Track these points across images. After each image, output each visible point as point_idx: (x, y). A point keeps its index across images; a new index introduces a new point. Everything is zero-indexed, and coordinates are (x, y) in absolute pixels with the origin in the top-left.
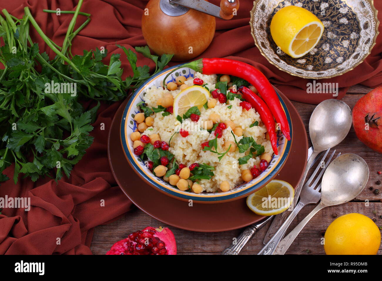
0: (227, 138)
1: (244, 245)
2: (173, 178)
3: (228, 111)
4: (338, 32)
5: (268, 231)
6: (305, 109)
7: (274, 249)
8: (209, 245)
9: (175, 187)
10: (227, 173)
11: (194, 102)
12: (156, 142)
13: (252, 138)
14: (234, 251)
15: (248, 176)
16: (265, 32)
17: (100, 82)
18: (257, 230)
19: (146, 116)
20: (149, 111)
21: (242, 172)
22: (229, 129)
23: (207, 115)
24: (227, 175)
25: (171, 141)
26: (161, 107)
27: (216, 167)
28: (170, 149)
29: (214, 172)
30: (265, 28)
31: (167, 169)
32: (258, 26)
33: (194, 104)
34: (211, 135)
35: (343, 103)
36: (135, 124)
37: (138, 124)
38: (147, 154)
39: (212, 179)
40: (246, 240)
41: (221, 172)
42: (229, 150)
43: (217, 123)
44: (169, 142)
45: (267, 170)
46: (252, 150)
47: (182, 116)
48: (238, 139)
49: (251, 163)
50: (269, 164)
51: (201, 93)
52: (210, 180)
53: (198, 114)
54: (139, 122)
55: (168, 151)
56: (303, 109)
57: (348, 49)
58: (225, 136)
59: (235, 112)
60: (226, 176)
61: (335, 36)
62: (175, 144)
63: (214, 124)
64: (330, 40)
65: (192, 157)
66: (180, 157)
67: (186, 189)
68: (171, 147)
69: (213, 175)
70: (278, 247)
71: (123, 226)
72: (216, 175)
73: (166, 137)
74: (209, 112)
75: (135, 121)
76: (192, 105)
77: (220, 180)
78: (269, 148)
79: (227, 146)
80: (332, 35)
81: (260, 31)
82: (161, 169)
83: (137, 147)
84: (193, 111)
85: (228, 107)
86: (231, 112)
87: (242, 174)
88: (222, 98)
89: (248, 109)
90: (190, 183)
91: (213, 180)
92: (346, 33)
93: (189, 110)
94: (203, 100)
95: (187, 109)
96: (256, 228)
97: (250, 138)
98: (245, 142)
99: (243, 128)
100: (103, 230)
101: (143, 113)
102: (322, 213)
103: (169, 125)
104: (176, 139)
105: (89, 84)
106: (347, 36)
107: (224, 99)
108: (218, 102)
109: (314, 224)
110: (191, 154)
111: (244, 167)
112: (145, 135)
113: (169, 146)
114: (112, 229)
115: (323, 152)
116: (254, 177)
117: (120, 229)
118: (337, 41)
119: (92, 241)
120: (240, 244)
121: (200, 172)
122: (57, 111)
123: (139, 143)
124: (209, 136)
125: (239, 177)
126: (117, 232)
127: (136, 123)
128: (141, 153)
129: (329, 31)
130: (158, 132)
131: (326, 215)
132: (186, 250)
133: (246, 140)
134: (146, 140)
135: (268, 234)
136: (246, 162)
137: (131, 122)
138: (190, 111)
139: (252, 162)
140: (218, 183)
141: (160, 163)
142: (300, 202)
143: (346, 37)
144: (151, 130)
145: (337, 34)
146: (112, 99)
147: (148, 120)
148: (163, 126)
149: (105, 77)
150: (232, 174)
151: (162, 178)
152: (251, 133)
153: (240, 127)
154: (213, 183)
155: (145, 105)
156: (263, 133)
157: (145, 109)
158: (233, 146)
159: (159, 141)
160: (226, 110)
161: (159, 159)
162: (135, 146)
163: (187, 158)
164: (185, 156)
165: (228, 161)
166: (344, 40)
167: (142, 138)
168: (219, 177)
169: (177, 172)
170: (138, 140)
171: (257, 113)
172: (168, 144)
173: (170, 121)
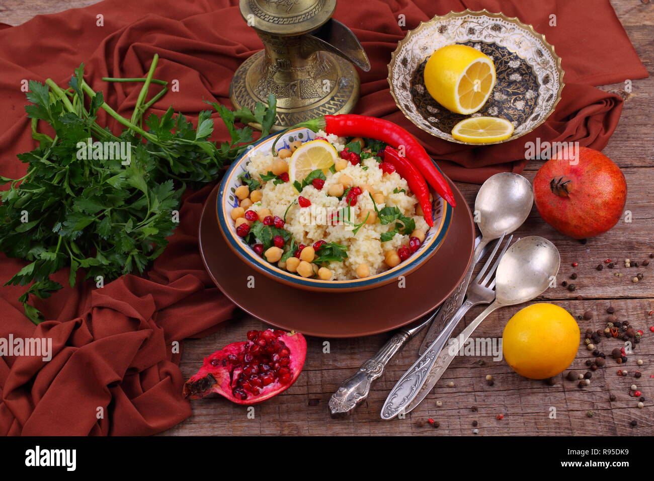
0: (363, 205)
1: (392, 355)
2: (291, 261)
3: (364, 173)
4: (508, 92)
5: (425, 339)
6: (468, 190)
7: (434, 358)
8: (344, 360)
9: (296, 273)
10: (365, 252)
11: (317, 164)
12: (266, 219)
13: (397, 208)
14: (379, 362)
15: (395, 258)
16: (409, 93)
17: (187, 152)
18: (410, 338)
19: (250, 191)
20: (255, 184)
21: (386, 254)
22: (366, 193)
23: (335, 178)
24: (366, 256)
25: (287, 215)
26: (271, 174)
27: (350, 246)
28: (285, 226)
29: (347, 253)
30: (408, 89)
31: (282, 251)
32: (399, 85)
33: (318, 166)
34: (341, 202)
35: (520, 177)
36: (236, 201)
37: (241, 201)
38: (255, 233)
39: (344, 262)
40: (395, 348)
41: (358, 251)
42: (367, 221)
43: (349, 187)
44: (285, 216)
45: (420, 249)
46: (398, 226)
47: (301, 182)
48: (380, 207)
49: (397, 241)
50: (422, 243)
51: (326, 150)
52: (341, 264)
53: (323, 179)
54: (241, 198)
55: (284, 229)
56: (466, 190)
57: (524, 111)
58: (361, 202)
59: (373, 175)
60: (364, 257)
61: (505, 97)
62: (292, 219)
63: (345, 189)
64: (499, 102)
65: (316, 234)
66: (300, 236)
67: (310, 275)
68: (288, 223)
69: (346, 257)
70: (439, 357)
71: (223, 341)
72: (350, 256)
73: (279, 211)
74: (337, 175)
75: (236, 197)
76: (314, 167)
77: (356, 263)
78: (421, 224)
79: (364, 216)
80: (501, 97)
81: (401, 91)
82: (274, 252)
83: (241, 225)
84: (316, 176)
85: (363, 169)
86: (368, 175)
87: (385, 256)
88: (355, 159)
89: (390, 172)
90: (315, 268)
91: (347, 264)
92: (519, 92)
93: (311, 174)
94: (329, 162)
95: (308, 173)
96: (408, 334)
97: (394, 208)
98: (388, 212)
99: (385, 193)
100: (196, 346)
101: (247, 186)
102: (497, 316)
103: (283, 196)
104: (293, 212)
105: (171, 156)
106: (521, 96)
107: (356, 160)
108: (350, 163)
109: (487, 329)
110: (315, 231)
111: (389, 245)
112: (251, 211)
113: (284, 222)
114: (208, 344)
115: (495, 241)
116: (402, 260)
117: (219, 343)
118: (508, 103)
119: (181, 359)
120: (386, 354)
121: (328, 252)
122: (128, 179)
123: (242, 221)
124: (339, 203)
125: (382, 260)
126: (215, 347)
127: (238, 200)
128: (246, 233)
129: (497, 92)
130: (269, 207)
131: (504, 318)
132: (311, 367)
133: (390, 210)
134: (253, 217)
135: (424, 343)
136: (390, 239)
137: (231, 198)
138: (312, 176)
139: (399, 239)
140: (353, 267)
141: (273, 243)
142: (467, 301)
143: (520, 98)
144: (259, 205)
145: (508, 94)
146: (201, 179)
147: (254, 194)
148: (275, 198)
149: (193, 142)
150: (372, 254)
151: (275, 264)
152: (395, 202)
153: (381, 193)
154: (347, 269)
155: (248, 176)
156: (412, 204)
157: (249, 182)
158: (373, 215)
159: (270, 217)
160: (361, 172)
161: (271, 238)
162: (238, 225)
163: (310, 236)
164: (307, 233)
165: (365, 234)
166: (518, 100)
167: (247, 215)
168: (354, 259)
169: (297, 254)
170: (242, 217)
171: (403, 179)
172: (283, 219)
173: (284, 191)
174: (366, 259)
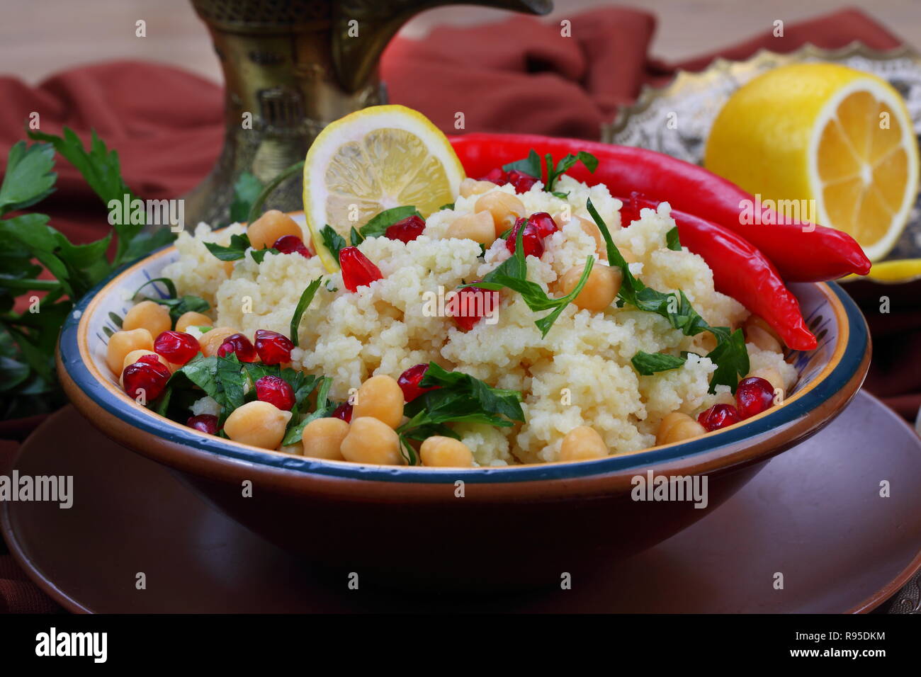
12: (227, 342)
13: (683, 296)
19: (176, 316)
20: (189, 304)
22: (573, 227)
24: (588, 413)
28: (296, 353)
29: (523, 406)
33: (401, 199)
34: (491, 252)
39: (512, 434)
47: (346, 235)
49: (694, 380)
55: (291, 368)
60: (585, 416)
62: (320, 336)
63: (501, 224)
66: (350, 372)
67: (391, 455)
69: (519, 421)
72: (534, 413)
76: (390, 201)
82: (256, 415)
85: (556, 194)
87: (656, 434)
91: (523, 441)
93: (378, 217)
113: (292, 343)
124: (483, 255)
138: (384, 221)
139: (700, 374)
141: (253, 395)
144: (205, 330)
147: (189, 318)
152: (674, 279)
164: (371, 367)
165: (583, 334)
168: (549, 421)
170: (146, 346)
172: (288, 335)
173: (291, 271)
174: (590, 422)
